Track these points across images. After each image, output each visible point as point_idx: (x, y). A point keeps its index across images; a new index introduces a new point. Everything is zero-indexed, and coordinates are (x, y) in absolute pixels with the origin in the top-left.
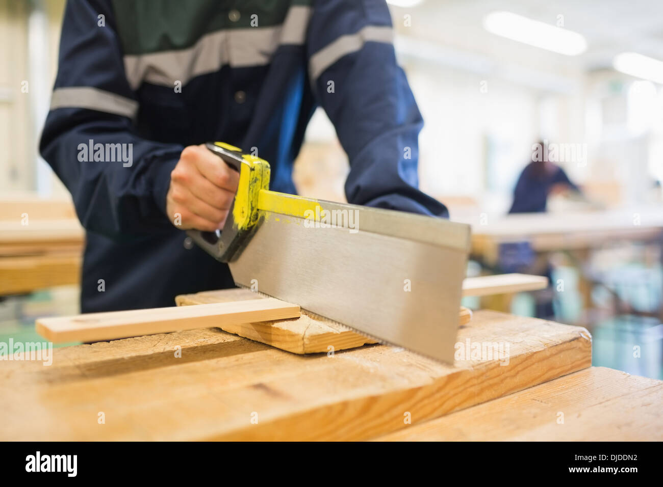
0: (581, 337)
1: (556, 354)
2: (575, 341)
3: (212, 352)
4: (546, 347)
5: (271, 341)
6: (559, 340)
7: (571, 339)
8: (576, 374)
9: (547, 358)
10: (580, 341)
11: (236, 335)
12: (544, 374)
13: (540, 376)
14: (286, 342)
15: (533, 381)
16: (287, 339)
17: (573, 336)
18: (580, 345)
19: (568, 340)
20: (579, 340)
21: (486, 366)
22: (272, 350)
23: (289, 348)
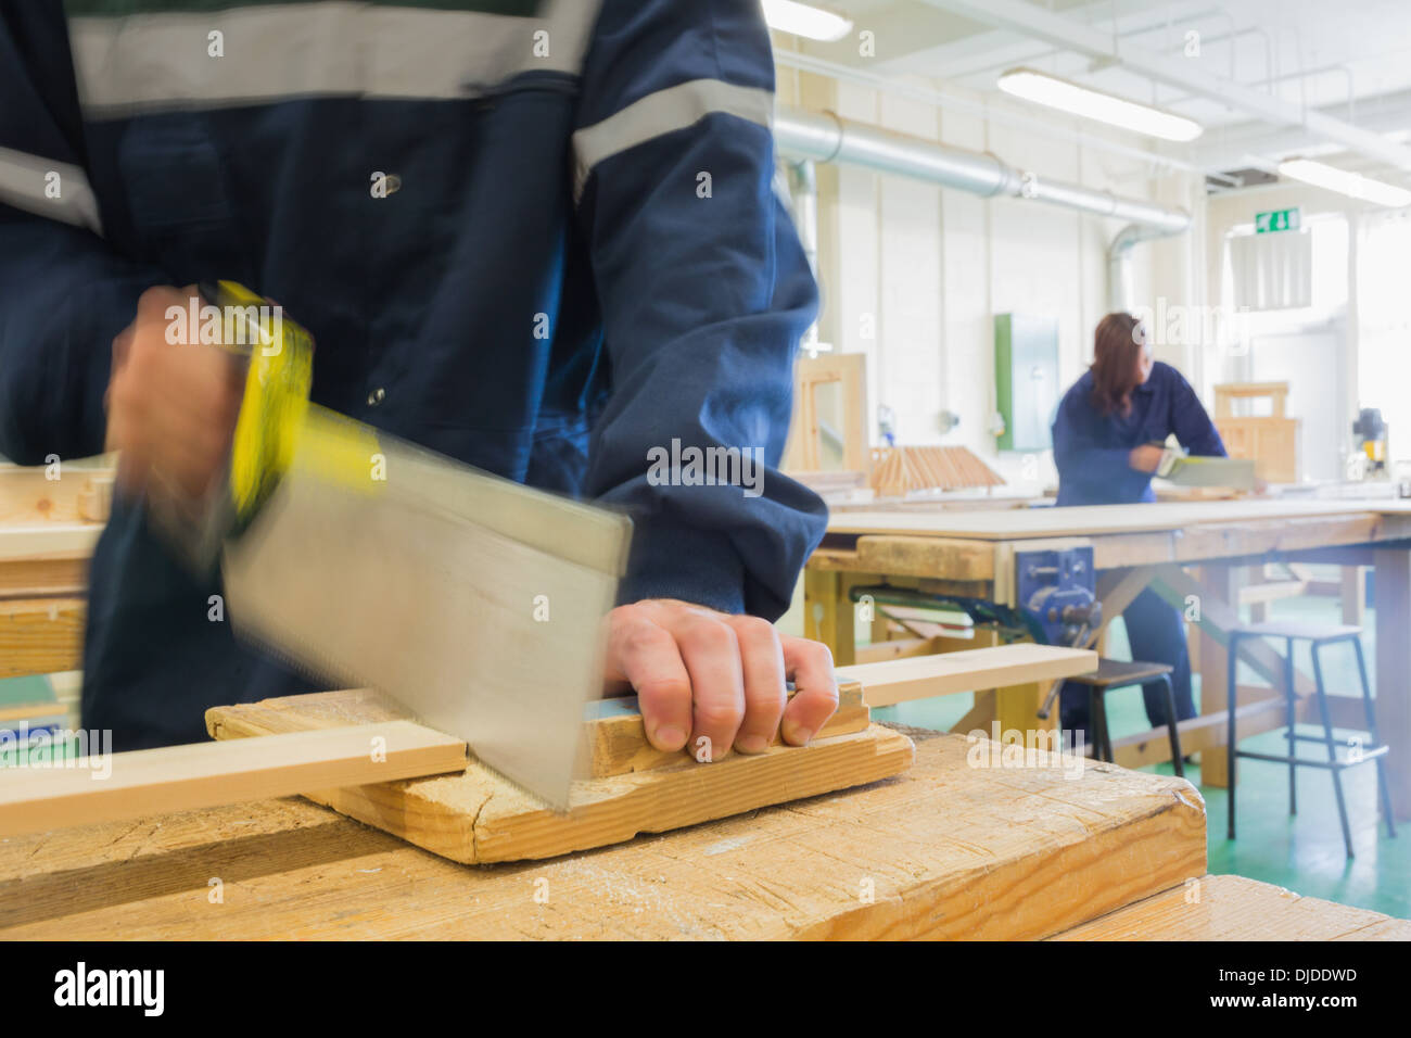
0: (1180, 803)
1: (1116, 850)
2: (1166, 814)
3: (251, 858)
4: (1090, 835)
5: (404, 828)
6: (1120, 814)
7: (1153, 809)
8: (1167, 896)
9: (1093, 860)
10: (1177, 815)
11: (329, 809)
12: (1087, 900)
13: (1076, 907)
14: (435, 832)
15: (1058, 919)
16: (439, 825)
17: (1162, 802)
18: (1178, 823)
19: (1146, 812)
20: (1175, 811)
21: (935, 889)
22: (404, 850)
23: (443, 848)
